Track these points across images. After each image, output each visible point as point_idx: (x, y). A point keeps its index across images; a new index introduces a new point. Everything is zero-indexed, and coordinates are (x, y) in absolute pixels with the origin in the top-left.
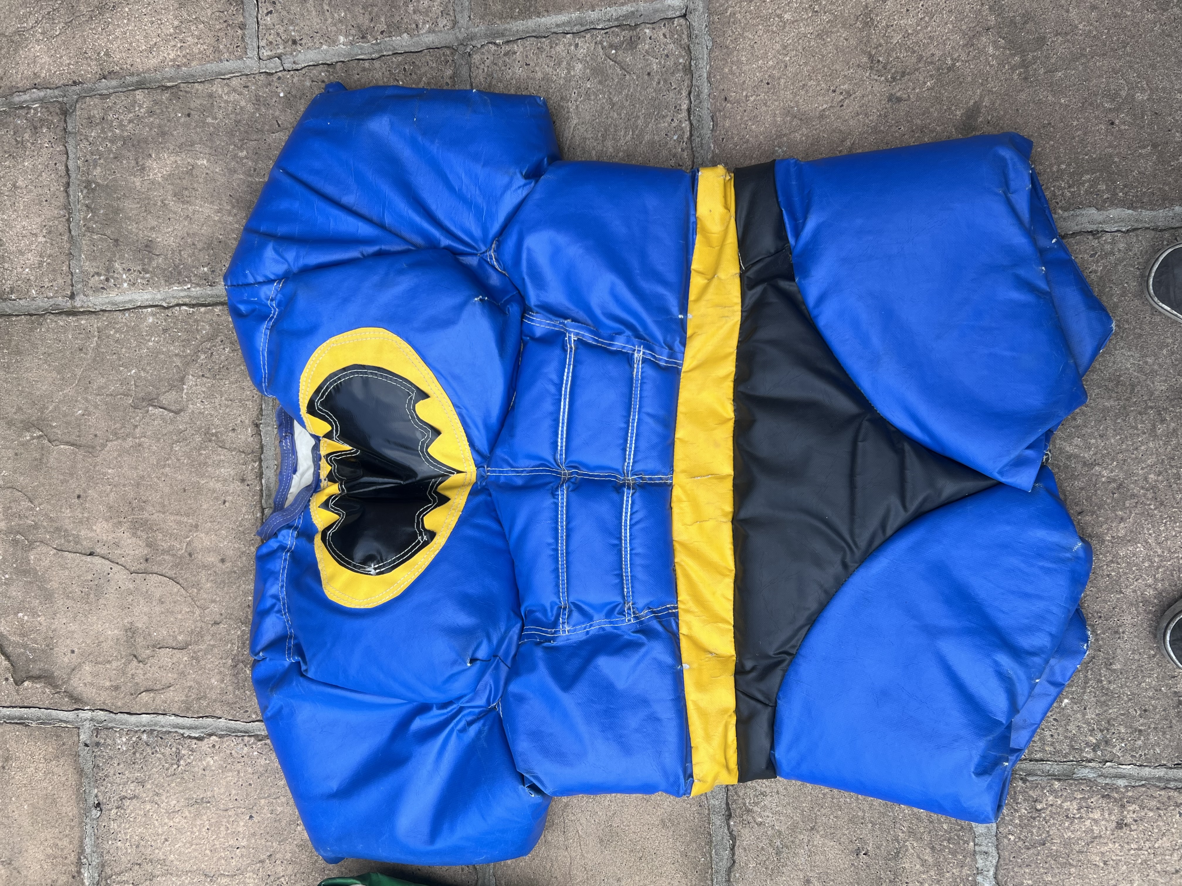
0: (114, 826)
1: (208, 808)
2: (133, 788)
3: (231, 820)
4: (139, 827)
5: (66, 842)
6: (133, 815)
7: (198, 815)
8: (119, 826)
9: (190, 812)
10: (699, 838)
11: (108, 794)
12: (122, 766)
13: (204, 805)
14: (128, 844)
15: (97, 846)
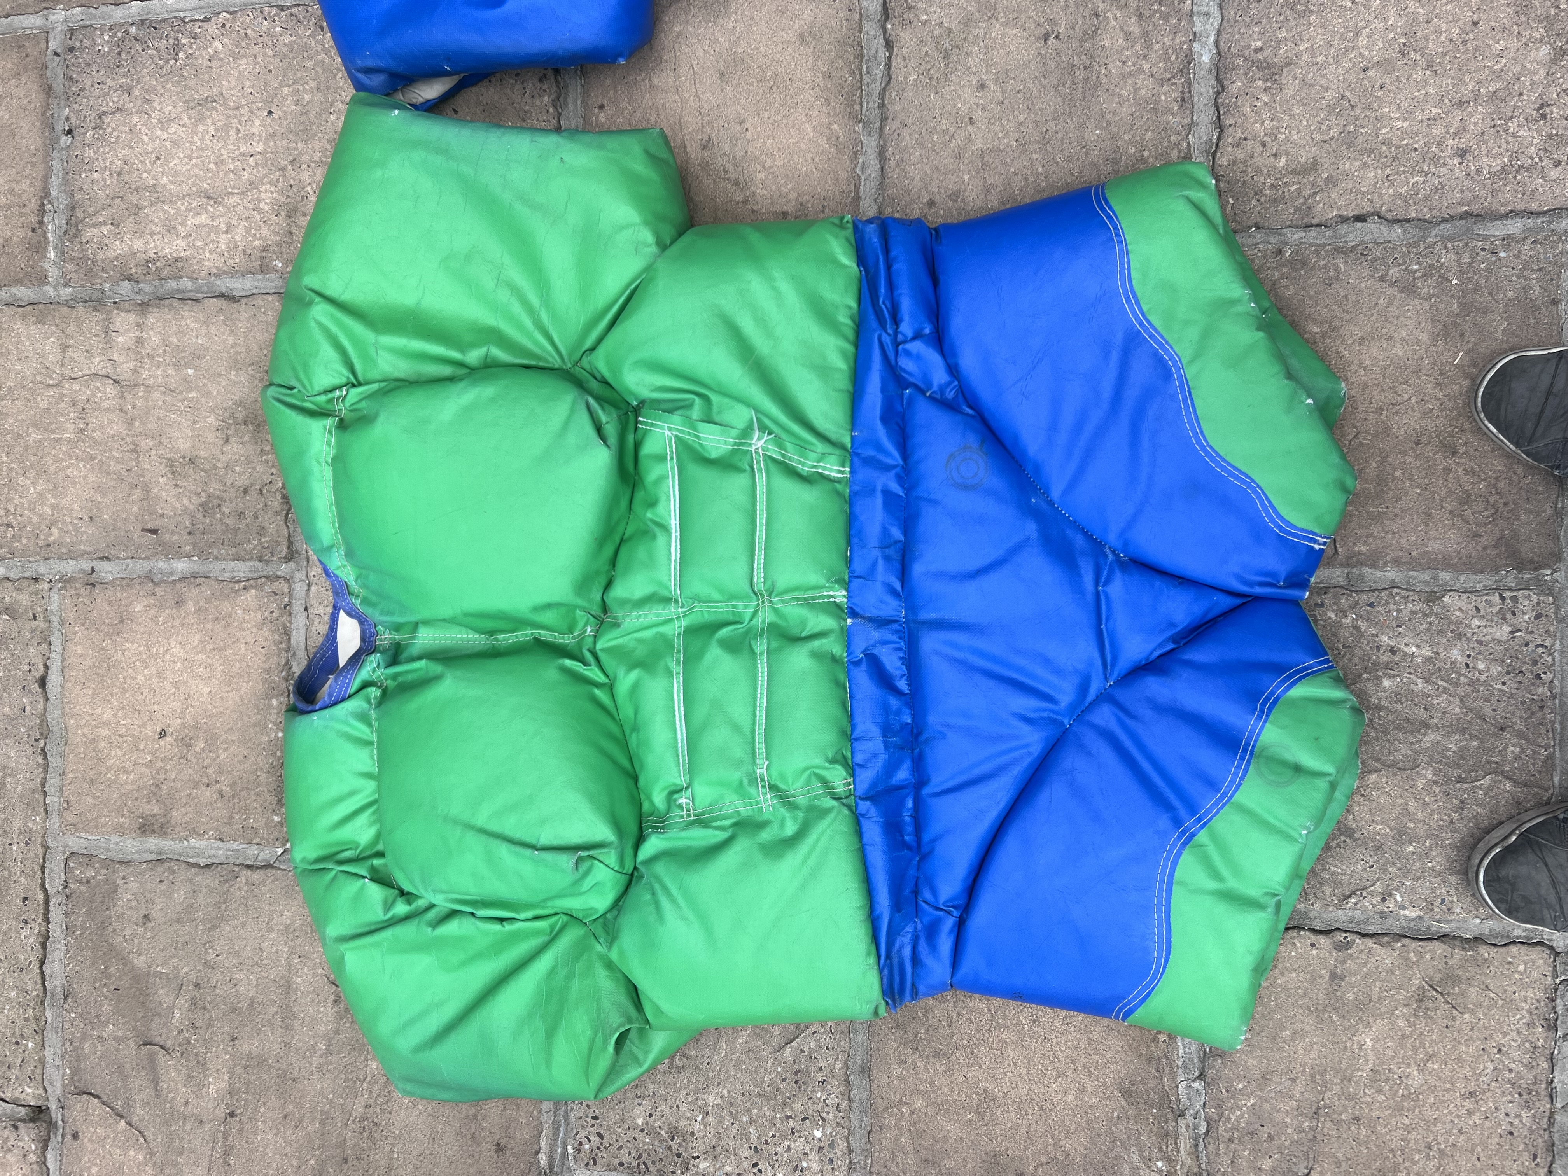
0: (89, 153)
1: (215, 108)
2: (115, 99)
3: (244, 119)
4: (123, 148)
5: (25, 185)
6: (115, 134)
7: (201, 119)
8: (95, 153)
9: (190, 118)
10: (846, 51)
11: (84, 112)
12: (102, 72)
13: (209, 105)
14: (108, 173)
15: (66, 182)
